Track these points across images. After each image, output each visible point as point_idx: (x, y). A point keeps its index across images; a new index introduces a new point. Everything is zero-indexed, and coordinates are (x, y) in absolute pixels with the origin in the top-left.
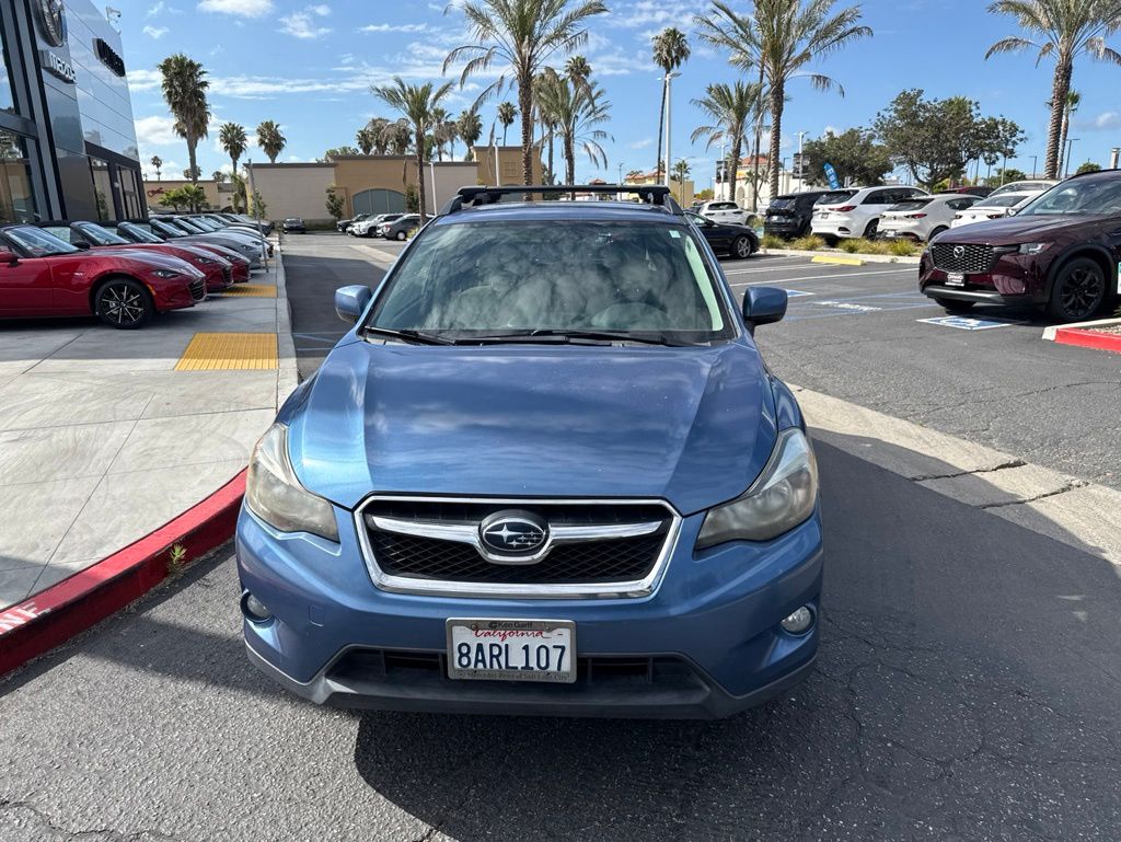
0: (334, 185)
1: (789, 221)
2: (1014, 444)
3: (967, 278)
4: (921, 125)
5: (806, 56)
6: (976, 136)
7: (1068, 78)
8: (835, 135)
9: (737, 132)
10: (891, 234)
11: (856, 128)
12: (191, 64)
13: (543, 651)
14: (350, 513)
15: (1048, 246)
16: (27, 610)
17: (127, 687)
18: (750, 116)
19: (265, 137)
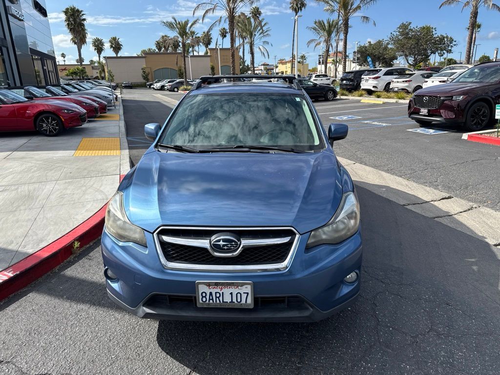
0: (145, 66)
1: (351, 83)
2: (448, 188)
3: (429, 111)
4: (410, 38)
5: (359, 7)
6: (435, 43)
7: (476, 18)
8: (372, 43)
9: (328, 41)
10: (396, 89)
11: (381, 40)
12: (78, 11)
13: (239, 295)
14: (152, 235)
15: (465, 97)
16: (9, 272)
17: (55, 307)
18: (333, 35)
19: (113, 44)
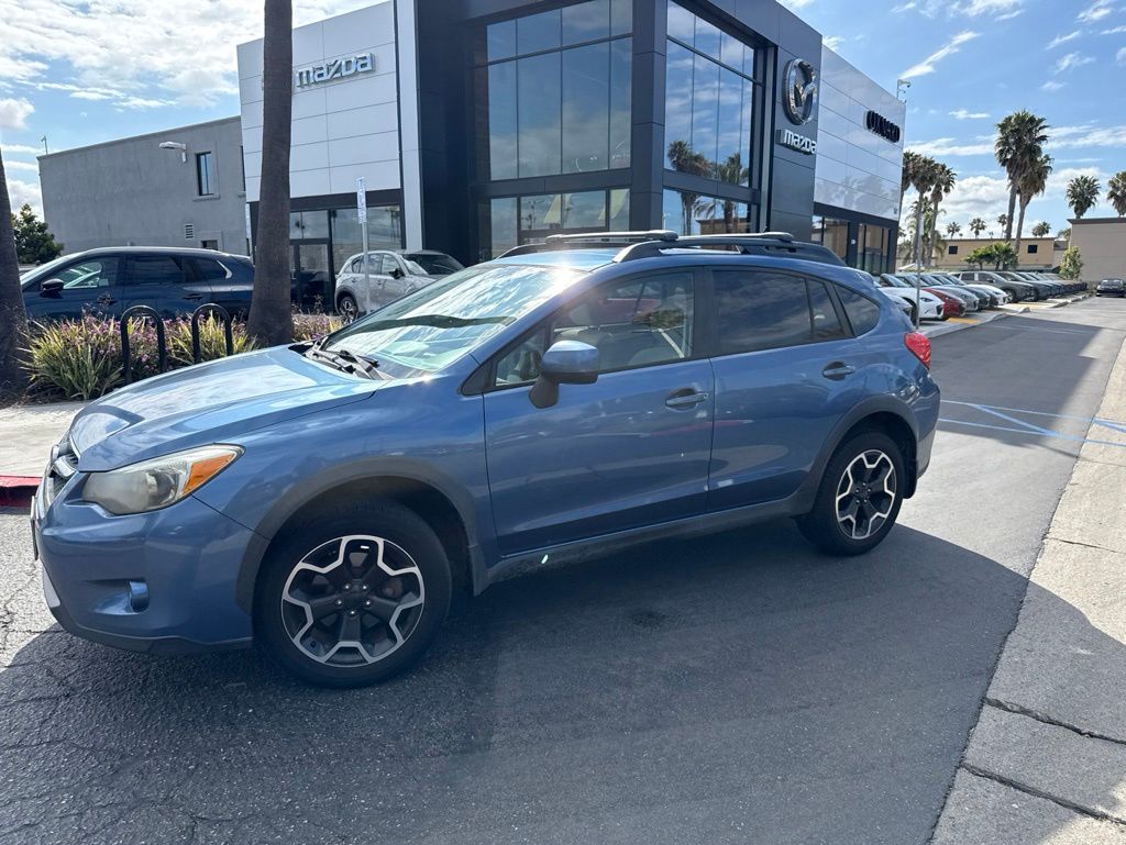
19: (1118, 189)
